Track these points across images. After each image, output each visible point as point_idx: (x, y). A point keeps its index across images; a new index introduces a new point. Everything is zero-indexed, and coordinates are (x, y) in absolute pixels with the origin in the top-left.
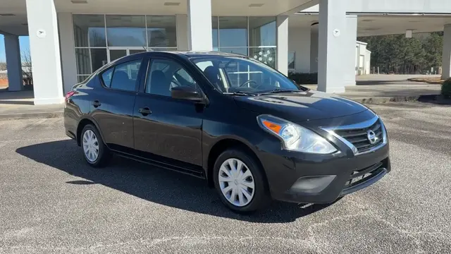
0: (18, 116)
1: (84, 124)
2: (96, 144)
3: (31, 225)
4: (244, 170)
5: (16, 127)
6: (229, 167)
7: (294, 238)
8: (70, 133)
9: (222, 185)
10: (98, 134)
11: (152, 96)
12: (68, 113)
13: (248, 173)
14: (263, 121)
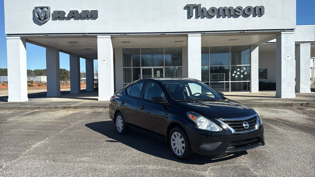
0: (89, 107)
1: (117, 113)
2: (122, 123)
3: (88, 156)
4: (181, 138)
5: (87, 113)
6: (175, 136)
7: (199, 171)
8: (111, 117)
9: (172, 145)
10: (123, 118)
11: (146, 100)
12: (111, 106)
13: (183, 139)
14: (189, 115)
